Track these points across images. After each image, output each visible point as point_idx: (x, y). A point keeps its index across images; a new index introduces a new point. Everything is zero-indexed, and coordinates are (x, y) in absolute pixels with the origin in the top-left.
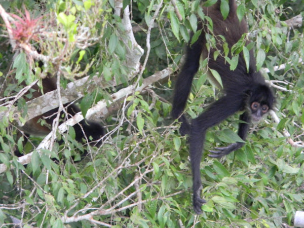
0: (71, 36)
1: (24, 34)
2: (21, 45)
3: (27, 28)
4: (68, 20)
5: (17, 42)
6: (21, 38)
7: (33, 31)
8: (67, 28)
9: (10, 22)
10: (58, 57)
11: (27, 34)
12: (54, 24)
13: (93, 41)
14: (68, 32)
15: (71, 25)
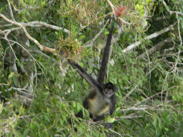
0: (141, 14)
1: (120, 14)
2: (119, 18)
3: (121, 11)
4: (140, 7)
5: (117, 17)
6: (119, 15)
7: (124, 12)
8: (139, 11)
10: (135, 23)
11: (121, 14)
12: (134, 9)
13: (149, 17)
14: (140, 12)
15: (141, 10)
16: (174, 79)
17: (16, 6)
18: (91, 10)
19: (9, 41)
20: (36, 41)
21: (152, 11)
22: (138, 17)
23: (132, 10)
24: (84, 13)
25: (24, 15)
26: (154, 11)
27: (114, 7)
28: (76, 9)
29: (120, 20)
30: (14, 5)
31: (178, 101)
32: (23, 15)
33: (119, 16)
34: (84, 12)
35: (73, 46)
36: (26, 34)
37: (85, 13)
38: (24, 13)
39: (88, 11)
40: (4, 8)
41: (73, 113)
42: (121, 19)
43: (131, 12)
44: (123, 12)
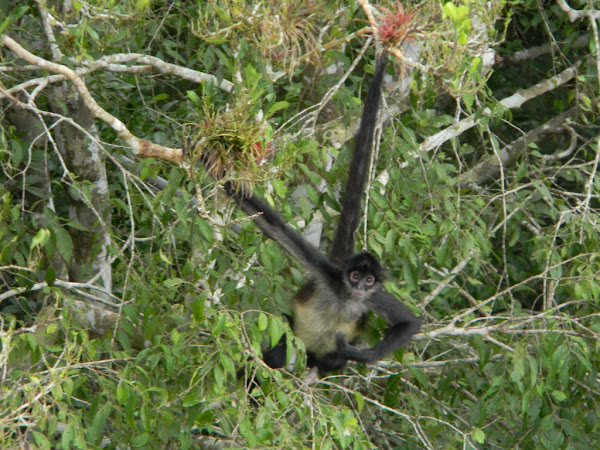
0: (461, 37)
1: (395, 34)
2: (389, 49)
3: (399, 25)
4: (458, 13)
5: (385, 44)
6: (391, 39)
7: (408, 30)
8: (457, 24)
9: (375, 17)
10: (442, 66)
11: (399, 34)
12: (438, 19)
14: (458, 30)
15: (462, 20)
16: (585, 233)
17: (53, 9)
18: (299, 24)
19: (42, 114)
20: (118, 125)
21: (499, 25)
22: (452, 44)
23: (432, 23)
24: (276, 32)
25: (79, 40)
26: (506, 24)
27: (377, 12)
28: (250, 19)
29: (393, 55)
30: (49, 7)
31: (593, 302)
32: (76, 40)
33: (391, 41)
34: (277, 30)
35: (242, 137)
36: (86, 102)
37: (282, 34)
38: (80, 33)
39: (292, 26)
40: (17, 19)
41: (256, 351)
42: (398, 53)
43: (430, 28)
44: (405, 28)
